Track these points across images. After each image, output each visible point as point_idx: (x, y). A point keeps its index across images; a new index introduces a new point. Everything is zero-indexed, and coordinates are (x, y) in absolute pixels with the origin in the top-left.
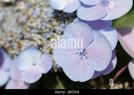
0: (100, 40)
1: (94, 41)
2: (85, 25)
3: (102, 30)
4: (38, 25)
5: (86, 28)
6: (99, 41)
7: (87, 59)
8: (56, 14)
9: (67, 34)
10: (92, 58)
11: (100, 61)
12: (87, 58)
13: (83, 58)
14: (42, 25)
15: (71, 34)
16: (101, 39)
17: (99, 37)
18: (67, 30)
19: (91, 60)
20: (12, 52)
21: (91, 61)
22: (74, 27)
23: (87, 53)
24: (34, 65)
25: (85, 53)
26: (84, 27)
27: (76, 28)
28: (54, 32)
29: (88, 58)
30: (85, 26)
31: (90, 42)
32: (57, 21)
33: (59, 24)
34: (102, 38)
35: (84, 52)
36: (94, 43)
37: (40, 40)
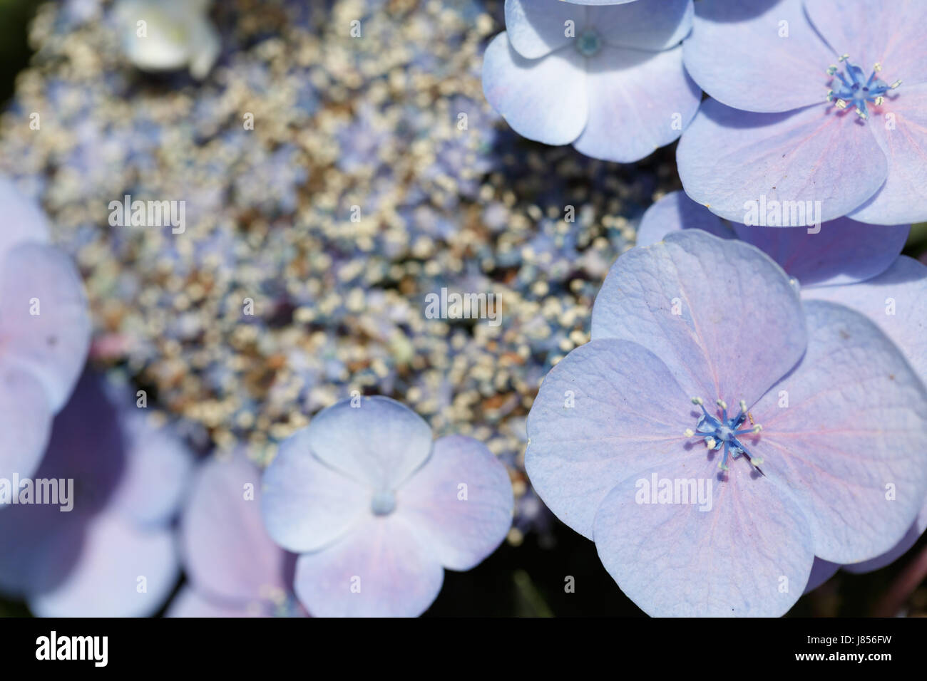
0: (853, 356)
1: (808, 361)
2: (748, 259)
3: (842, 279)
4: (384, 227)
5: (758, 281)
6: (844, 362)
7: (761, 480)
8: (510, 159)
9: (617, 315)
10: (795, 477)
11: (853, 497)
12: (757, 473)
13: (730, 474)
14: (414, 232)
15: (646, 312)
16: (860, 353)
17: (845, 336)
18: (620, 288)
19: (786, 489)
20: (211, 413)
21: (789, 493)
22: (671, 269)
23: (756, 441)
24: (381, 512)
25: (744, 442)
26: (738, 274)
27: (680, 274)
28: (499, 274)
29: (769, 478)
30: (745, 266)
31: (780, 372)
32: (520, 204)
33: (534, 225)
34: (863, 346)
35: (742, 434)
36: (807, 377)
37: (405, 328)
